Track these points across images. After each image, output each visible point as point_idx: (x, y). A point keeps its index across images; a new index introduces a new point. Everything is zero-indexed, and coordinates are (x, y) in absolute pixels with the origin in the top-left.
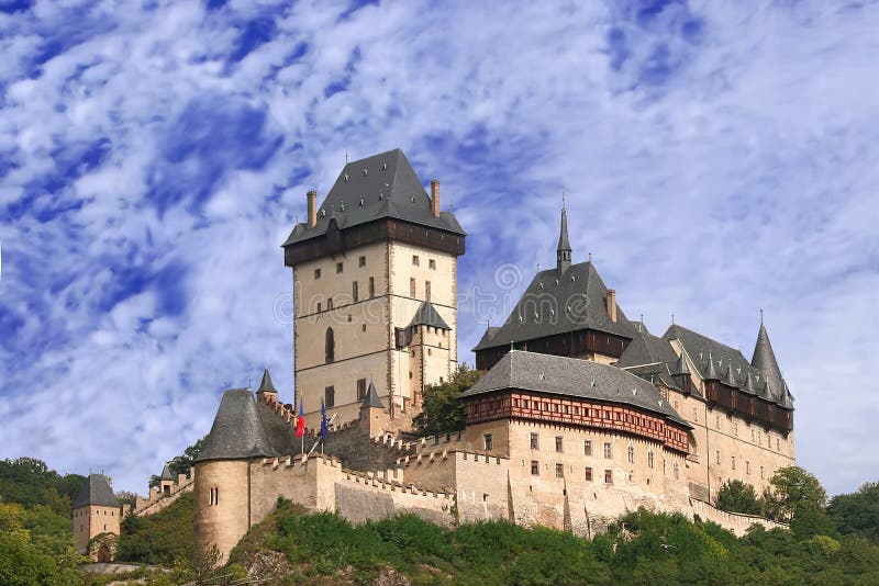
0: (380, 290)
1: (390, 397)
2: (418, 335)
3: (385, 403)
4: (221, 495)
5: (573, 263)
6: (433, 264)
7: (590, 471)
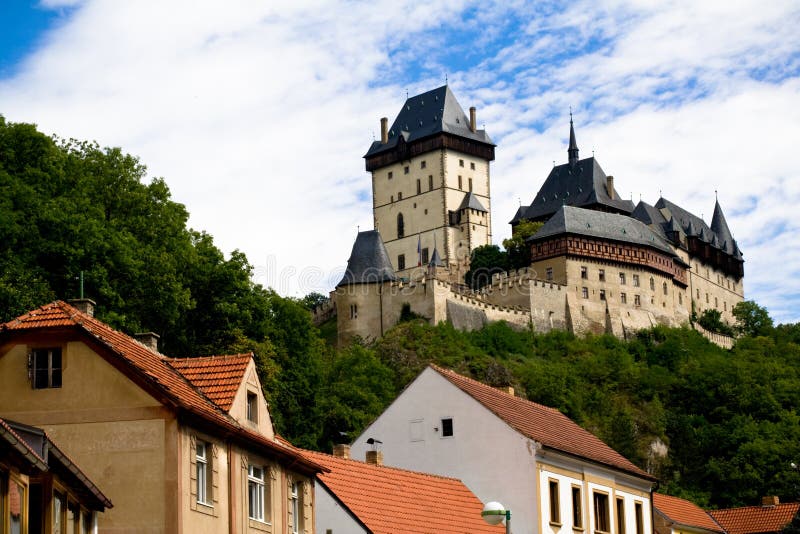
0: (437, 183)
1: (447, 259)
2: (465, 216)
3: (445, 263)
4: (359, 310)
5: (580, 159)
6: (473, 166)
7: (624, 296)
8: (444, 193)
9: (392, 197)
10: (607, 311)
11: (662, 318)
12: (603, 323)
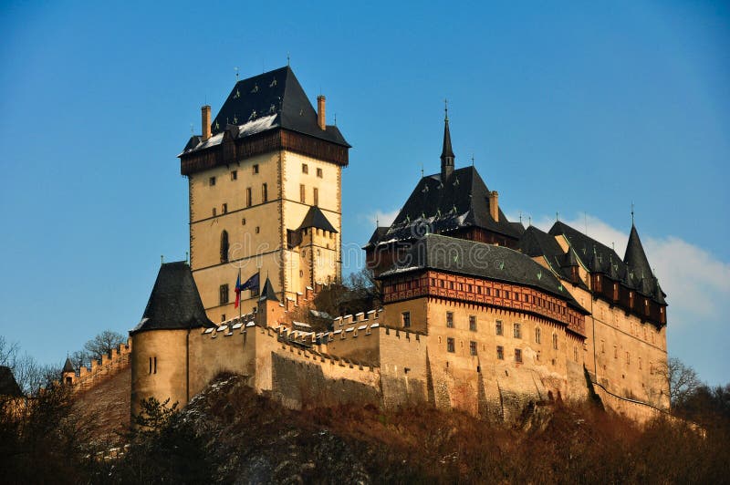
0: (272, 195)
1: (283, 293)
2: (308, 237)
3: (279, 297)
4: (159, 364)
5: (457, 167)
6: (319, 172)
7: (500, 350)
8: (281, 206)
9: (214, 210)
10: (478, 368)
11: (551, 379)
12: (474, 385)
